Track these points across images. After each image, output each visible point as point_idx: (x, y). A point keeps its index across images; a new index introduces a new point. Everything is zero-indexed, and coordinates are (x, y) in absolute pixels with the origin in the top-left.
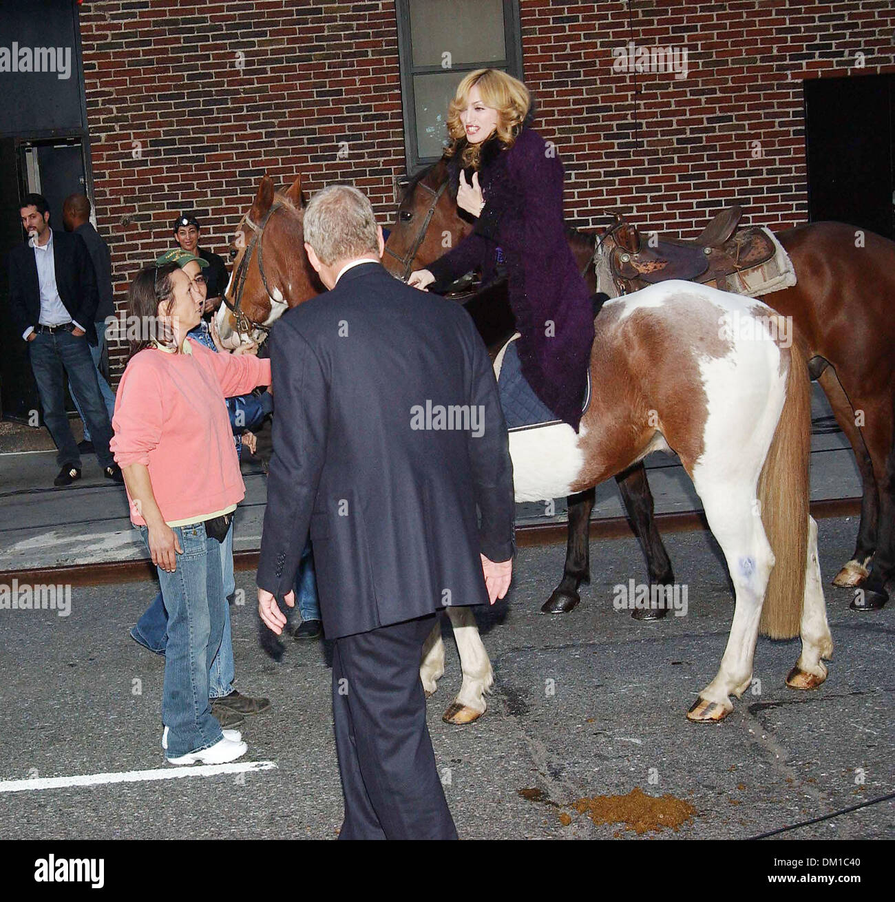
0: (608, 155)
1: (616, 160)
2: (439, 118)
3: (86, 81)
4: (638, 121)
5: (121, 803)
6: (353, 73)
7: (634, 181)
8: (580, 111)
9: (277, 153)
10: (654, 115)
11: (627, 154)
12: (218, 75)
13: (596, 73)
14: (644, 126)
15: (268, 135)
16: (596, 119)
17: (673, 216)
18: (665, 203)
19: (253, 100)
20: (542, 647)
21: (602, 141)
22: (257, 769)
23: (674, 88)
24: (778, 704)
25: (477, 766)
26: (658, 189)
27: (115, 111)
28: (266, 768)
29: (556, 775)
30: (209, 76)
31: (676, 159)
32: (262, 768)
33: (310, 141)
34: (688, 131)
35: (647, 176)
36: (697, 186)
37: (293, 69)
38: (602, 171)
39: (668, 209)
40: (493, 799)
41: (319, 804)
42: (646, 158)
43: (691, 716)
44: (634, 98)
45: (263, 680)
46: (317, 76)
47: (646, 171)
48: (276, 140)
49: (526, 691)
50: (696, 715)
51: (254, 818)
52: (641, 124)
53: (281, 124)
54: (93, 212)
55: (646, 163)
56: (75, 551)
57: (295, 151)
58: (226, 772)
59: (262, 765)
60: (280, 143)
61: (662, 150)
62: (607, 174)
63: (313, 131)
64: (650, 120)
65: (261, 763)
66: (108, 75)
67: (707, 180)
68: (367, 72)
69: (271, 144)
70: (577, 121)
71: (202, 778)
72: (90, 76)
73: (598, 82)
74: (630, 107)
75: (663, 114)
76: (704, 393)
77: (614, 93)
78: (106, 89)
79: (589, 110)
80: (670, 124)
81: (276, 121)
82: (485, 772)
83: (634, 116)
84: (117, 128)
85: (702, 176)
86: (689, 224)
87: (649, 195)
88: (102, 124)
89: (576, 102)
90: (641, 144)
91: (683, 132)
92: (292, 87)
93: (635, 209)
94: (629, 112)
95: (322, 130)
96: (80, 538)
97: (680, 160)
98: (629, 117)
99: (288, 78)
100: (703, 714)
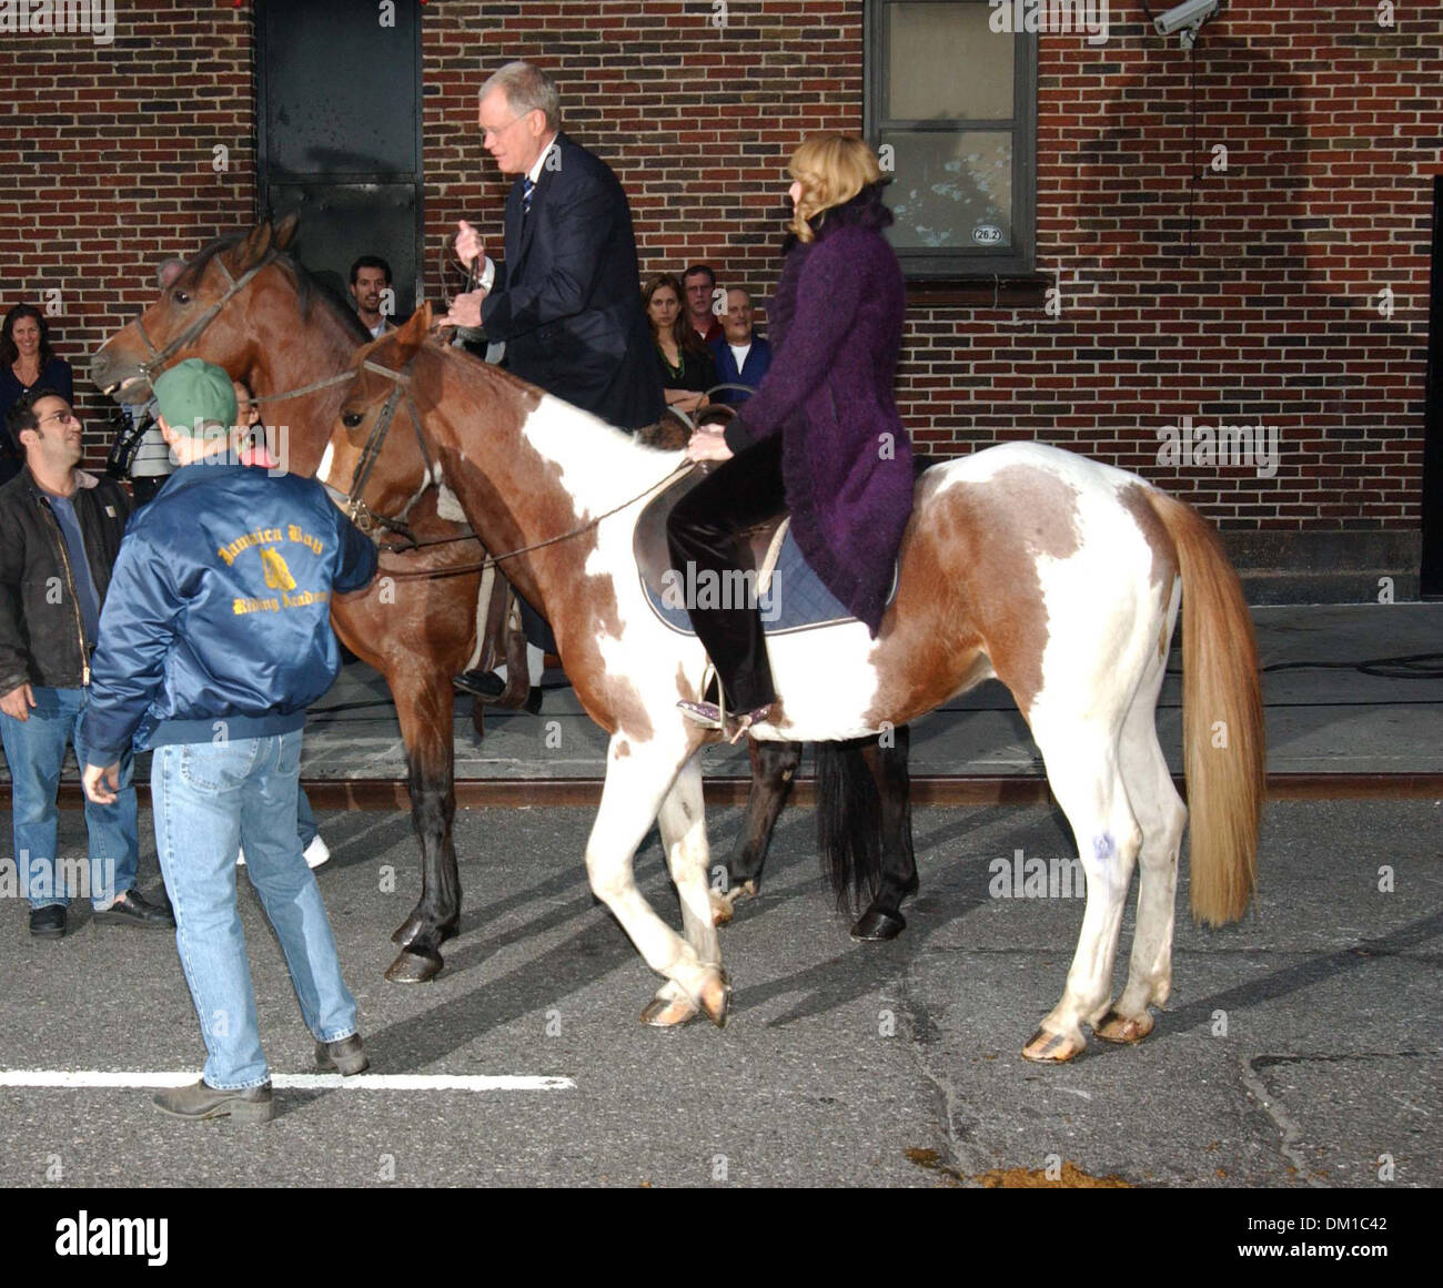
0: (1148, 263)
1: (1159, 270)
2: (913, 194)
3: (426, 110)
4: (1194, 217)
5: (351, 1118)
6: (796, 123)
7: (1183, 302)
8: (1113, 198)
9: (681, 227)
10: (1217, 210)
11: (1175, 263)
12: (608, 113)
13: (1138, 146)
14: (1202, 225)
15: (672, 201)
16: (1135, 211)
17: (1234, 355)
18: (1224, 335)
19: (655, 151)
20: (974, 949)
21: (1141, 242)
22: (547, 1088)
23: (1249, 174)
24: (1294, 1060)
25: (854, 1110)
26: (1216, 315)
27: (461, 153)
28: (560, 1087)
29: (963, 1132)
30: (596, 114)
31: (1244, 274)
32: (555, 1086)
33: (730, 214)
34: (1264, 237)
35: (1201, 296)
36: (1271, 315)
37: (714, 112)
38: (1137, 283)
39: (1227, 344)
40: (869, 1159)
41: (624, 1144)
42: (1201, 270)
43: (1027, 1052)
44: (1190, 184)
45: (578, 962)
46: (746, 124)
47: (1199, 289)
48: (682, 209)
49: (941, 1010)
50: (1034, 1052)
51: (532, 1154)
52: (1198, 222)
53: (691, 188)
54: (420, 292)
55: (1201, 277)
56: (347, 759)
57: (707, 227)
58: (503, 1088)
59: (555, 1082)
60: (689, 214)
61: (1226, 260)
62: (1144, 289)
63: (735, 201)
64: (1211, 217)
65: (554, 1079)
66: (455, 103)
67: (1285, 308)
68: (816, 123)
69: (675, 214)
70: (1107, 212)
71: (468, 1093)
72: (430, 103)
73: (1141, 159)
74: (1184, 197)
75: (1231, 211)
76: (1044, 607)
77: (1163, 176)
78: (452, 123)
79: (1126, 198)
80: (1239, 224)
81: (684, 183)
82: (863, 1120)
83: (1189, 211)
84: (463, 177)
85: (1279, 302)
86: (1256, 368)
87: (1201, 322)
88: (442, 171)
89: (1107, 185)
90: (1196, 251)
91: (1257, 237)
92: (710, 137)
93: (1180, 341)
94: (1183, 204)
95: (747, 200)
96: (357, 741)
97: (1250, 276)
98: (1182, 211)
99: (706, 125)
100: (1045, 1050)
